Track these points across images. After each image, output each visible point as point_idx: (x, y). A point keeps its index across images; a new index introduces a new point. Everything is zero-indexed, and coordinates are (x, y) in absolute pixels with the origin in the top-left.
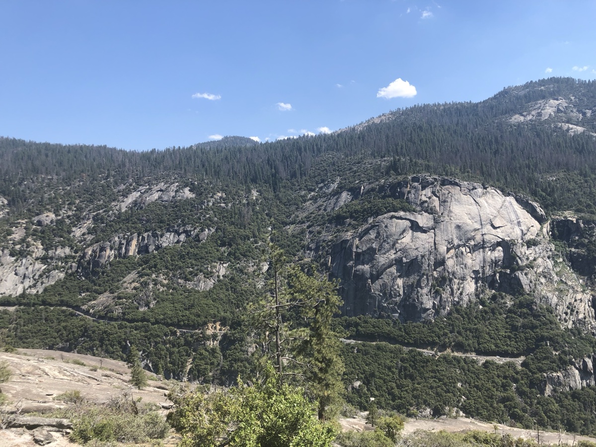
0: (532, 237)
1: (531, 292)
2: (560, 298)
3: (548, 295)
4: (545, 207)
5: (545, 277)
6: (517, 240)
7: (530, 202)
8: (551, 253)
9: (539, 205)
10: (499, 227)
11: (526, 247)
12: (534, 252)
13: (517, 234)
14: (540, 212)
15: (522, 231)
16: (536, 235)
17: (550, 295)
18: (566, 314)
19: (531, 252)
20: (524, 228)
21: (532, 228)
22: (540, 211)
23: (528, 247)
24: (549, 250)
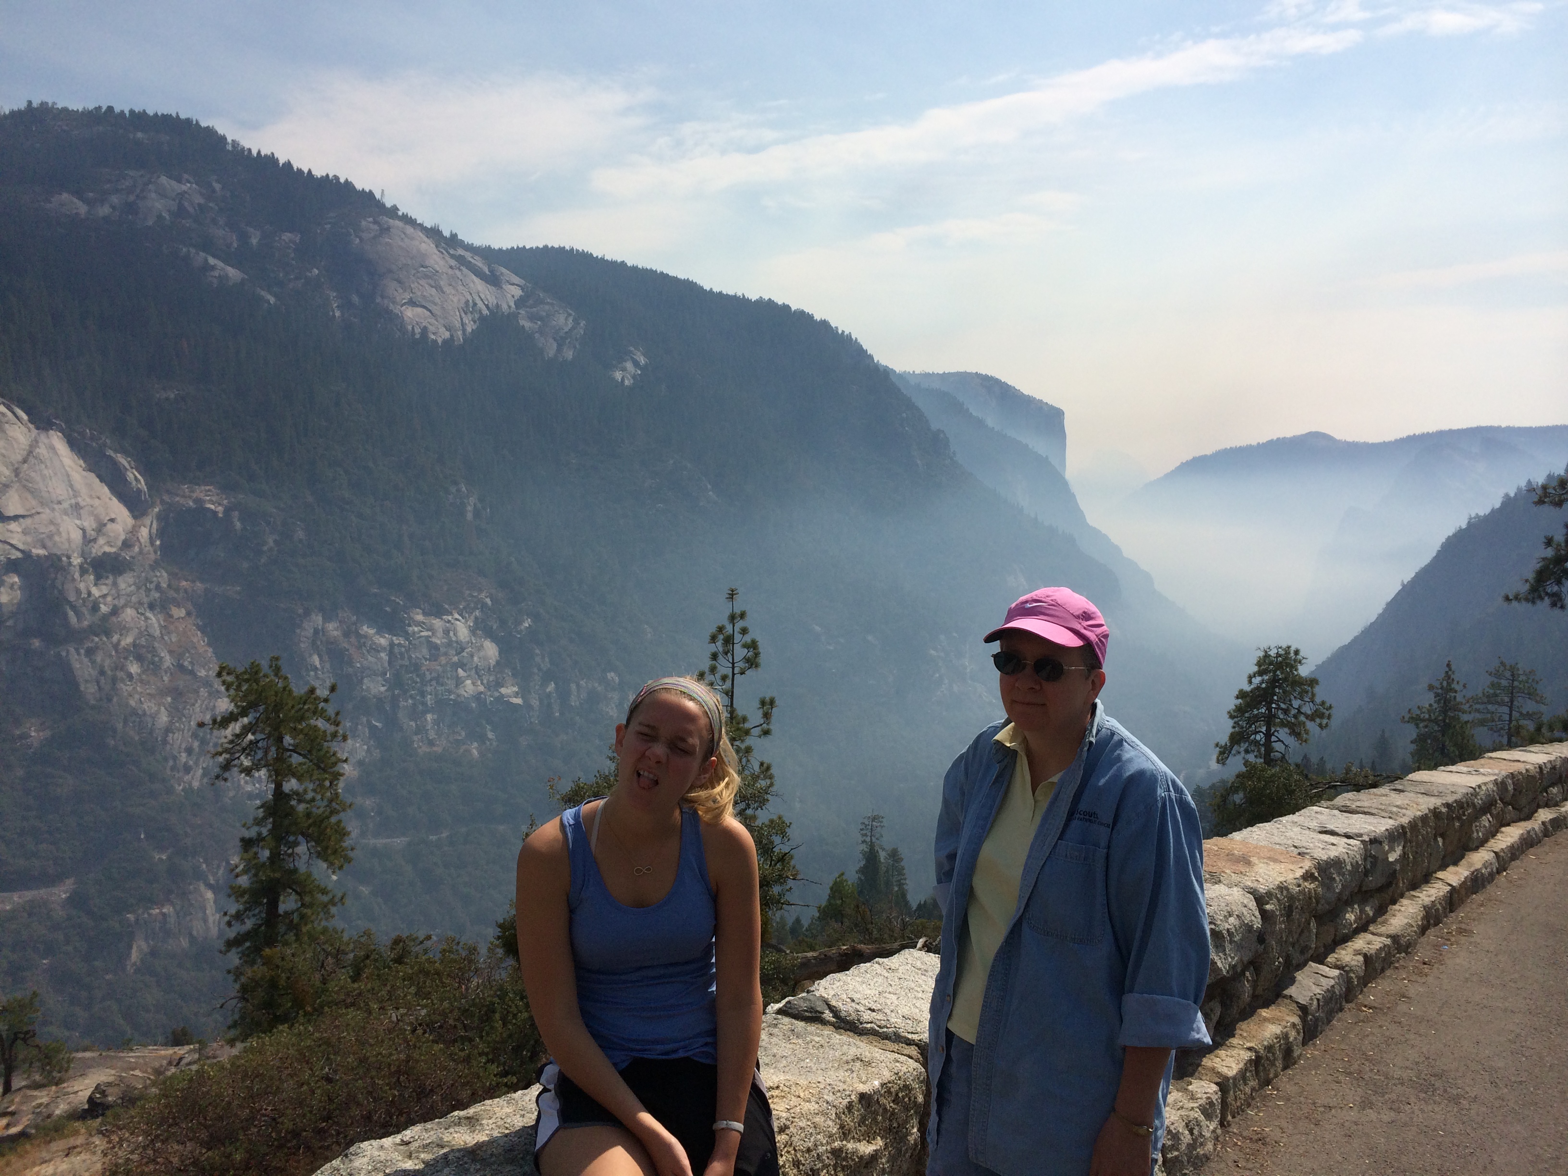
0: (107, 549)
1: (101, 699)
2: (176, 712)
3: (145, 706)
4: (148, 469)
5: (139, 658)
6: (69, 557)
7: (110, 452)
8: (157, 595)
9: (133, 463)
10: (16, 518)
11: (92, 577)
12: (113, 592)
13: (69, 540)
14: (134, 483)
15: (84, 530)
16: (119, 543)
17: (149, 706)
18: (189, 751)
19: (105, 590)
20: (89, 524)
21: (110, 526)
22: (135, 478)
23: (98, 578)
24: (152, 586)
